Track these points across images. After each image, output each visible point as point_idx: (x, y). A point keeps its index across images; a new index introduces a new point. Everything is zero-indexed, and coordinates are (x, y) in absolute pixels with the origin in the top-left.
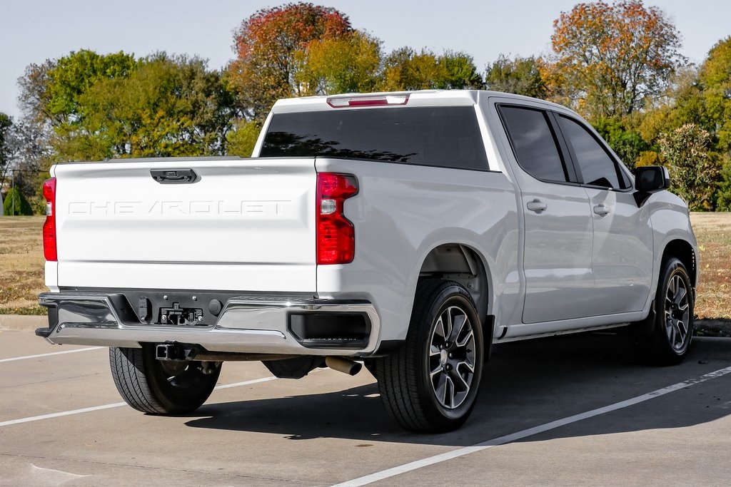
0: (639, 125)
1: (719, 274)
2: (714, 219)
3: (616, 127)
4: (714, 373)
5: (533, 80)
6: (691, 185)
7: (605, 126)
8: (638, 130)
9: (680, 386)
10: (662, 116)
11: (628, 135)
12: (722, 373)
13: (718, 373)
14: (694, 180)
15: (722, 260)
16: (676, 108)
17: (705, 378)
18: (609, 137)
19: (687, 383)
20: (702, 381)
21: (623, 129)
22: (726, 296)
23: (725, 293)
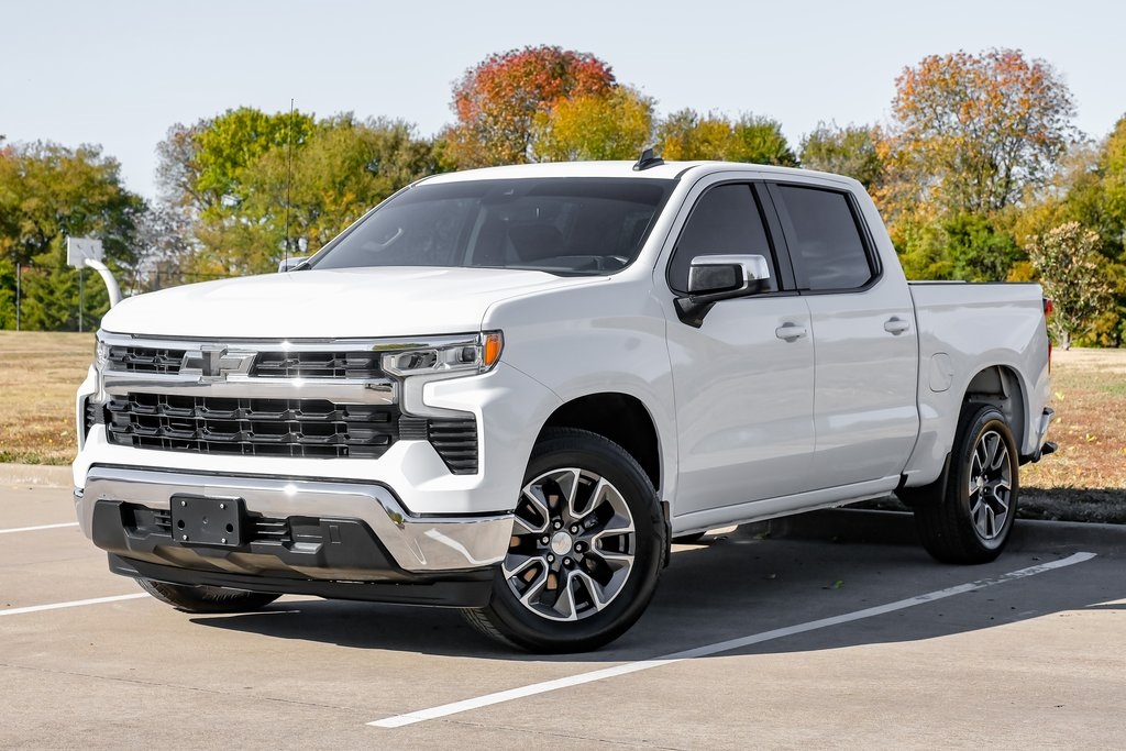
0: (1013, 225)
1: (1071, 432)
2: (1098, 357)
3: (981, 226)
4: (1022, 571)
5: (866, 159)
6: (1070, 310)
7: (964, 225)
8: (1011, 232)
9: (967, 587)
10: (1046, 212)
11: (998, 239)
12: (1033, 571)
13: (1028, 572)
14: (1076, 302)
15: (1084, 413)
16: (1067, 202)
17: (1007, 577)
18: (970, 242)
19: (978, 584)
20: (1001, 581)
21: (991, 230)
22: (1072, 462)
23: (1071, 458)
